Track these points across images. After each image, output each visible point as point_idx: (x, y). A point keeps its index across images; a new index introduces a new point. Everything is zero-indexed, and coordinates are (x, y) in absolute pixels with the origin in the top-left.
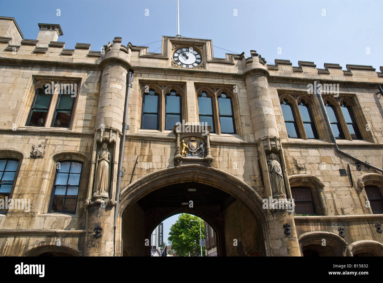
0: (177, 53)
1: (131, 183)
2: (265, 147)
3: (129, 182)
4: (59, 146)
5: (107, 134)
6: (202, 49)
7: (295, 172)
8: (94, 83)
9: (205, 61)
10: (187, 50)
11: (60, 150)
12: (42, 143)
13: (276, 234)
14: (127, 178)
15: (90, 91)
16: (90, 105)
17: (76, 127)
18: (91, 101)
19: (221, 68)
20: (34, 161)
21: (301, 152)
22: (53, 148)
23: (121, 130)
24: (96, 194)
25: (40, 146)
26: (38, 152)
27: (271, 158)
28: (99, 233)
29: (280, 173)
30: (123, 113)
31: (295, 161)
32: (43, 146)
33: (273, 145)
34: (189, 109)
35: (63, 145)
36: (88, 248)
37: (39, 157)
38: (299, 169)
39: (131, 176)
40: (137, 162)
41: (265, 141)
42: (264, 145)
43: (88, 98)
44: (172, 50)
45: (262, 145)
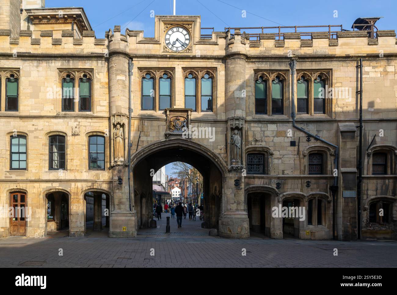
0: (168, 34)
1: (137, 151)
2: (231, 125)
3: (136, 150)
4: (88, 127)
5: (119, 119)
6: (191, 28)
7: (253, 143)
8: (103, 72)
9: (193, 44)
10: (178, 30)
11: (89, 129)
12: (77, 125)
13: (229, 185)
14: (134, 148)
15: (102, 81)
16: (104, 93)
17: (97, 112)
18: (104, 89)
19: (206, 50)
20: (75, 137)
21: (261, 127)
22: (84, 128)
23: (128, 114)
24: (116, 159)
25: (76, 127)
26: (76, 131)
27: (235, 133)
28: (121, 181)
29: (239, 145)
30: (128, 100)
31: (254, 135)
32: (78, 127)
33: (237, 124)
34: (177, 93)
35: (90, 126)
36: (116, 190)
37: (77, 135)
38: (256, 141)
39: (136, 146)
40: (140, 137)
41: (231, 121)
42: (231, 123)
43: (101, 87)
44: (164, 31)
45: (229, 123)
